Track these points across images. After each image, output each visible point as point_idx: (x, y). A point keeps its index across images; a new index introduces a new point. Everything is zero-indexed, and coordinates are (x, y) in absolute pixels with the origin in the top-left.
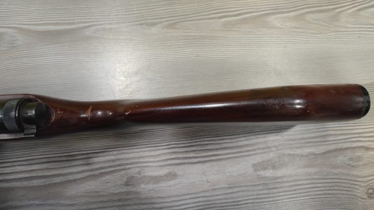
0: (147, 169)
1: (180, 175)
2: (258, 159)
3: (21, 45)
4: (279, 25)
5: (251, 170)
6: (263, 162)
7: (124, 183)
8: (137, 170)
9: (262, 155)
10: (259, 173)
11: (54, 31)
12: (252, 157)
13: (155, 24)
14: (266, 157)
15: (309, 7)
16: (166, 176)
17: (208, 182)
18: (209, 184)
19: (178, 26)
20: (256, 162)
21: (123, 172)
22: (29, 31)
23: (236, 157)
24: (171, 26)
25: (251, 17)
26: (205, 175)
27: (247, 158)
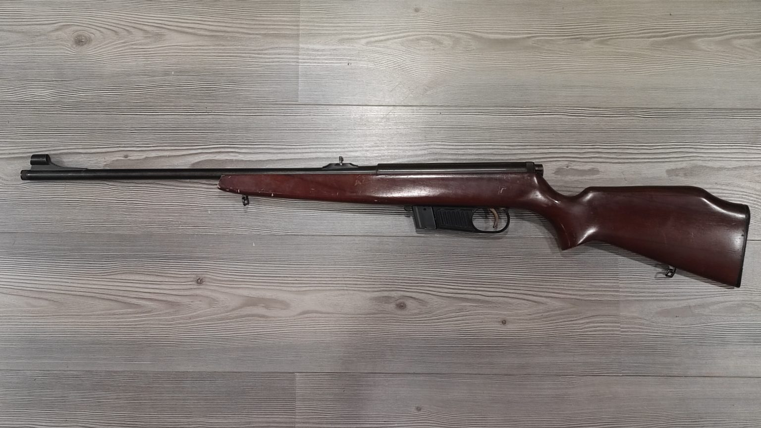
0: (574, 163)
1: (601, 172)
2: (672, 166)
3: (474, 49)
4: (704, 48)
5: (665, 175)
6: (677, 169)
7: (554, 172)
8: (566, 163)
9: (676, 163)
10: (671, 178)
11: (502, 39)
12: (666, 164)
13: (588, 40)
14: (680, 165)
15: (736, 33)
16: (590, 170)
17: (626, 180)
18: (626, 182)
19: (609, 43)
20: (670, 169)
21: (554, 163)
22: (481, 38)
23: (652, 162)
24: (602, 42)
25: (679, 38)
26: (623, 174)
27: (663, 164)
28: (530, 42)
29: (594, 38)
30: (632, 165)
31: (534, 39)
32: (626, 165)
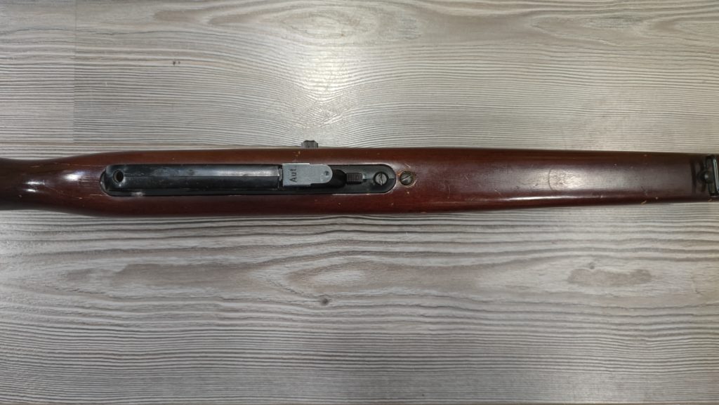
28: (528, 24)
29: (651, 18)
30: (711, 264)
31: (535, 17)
32: (700, 264)
